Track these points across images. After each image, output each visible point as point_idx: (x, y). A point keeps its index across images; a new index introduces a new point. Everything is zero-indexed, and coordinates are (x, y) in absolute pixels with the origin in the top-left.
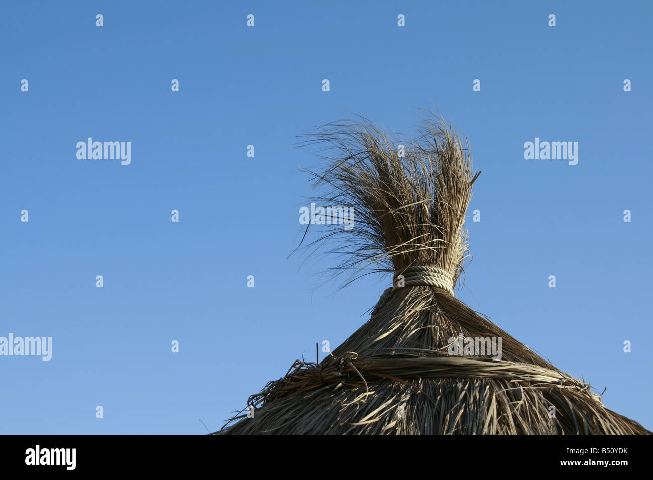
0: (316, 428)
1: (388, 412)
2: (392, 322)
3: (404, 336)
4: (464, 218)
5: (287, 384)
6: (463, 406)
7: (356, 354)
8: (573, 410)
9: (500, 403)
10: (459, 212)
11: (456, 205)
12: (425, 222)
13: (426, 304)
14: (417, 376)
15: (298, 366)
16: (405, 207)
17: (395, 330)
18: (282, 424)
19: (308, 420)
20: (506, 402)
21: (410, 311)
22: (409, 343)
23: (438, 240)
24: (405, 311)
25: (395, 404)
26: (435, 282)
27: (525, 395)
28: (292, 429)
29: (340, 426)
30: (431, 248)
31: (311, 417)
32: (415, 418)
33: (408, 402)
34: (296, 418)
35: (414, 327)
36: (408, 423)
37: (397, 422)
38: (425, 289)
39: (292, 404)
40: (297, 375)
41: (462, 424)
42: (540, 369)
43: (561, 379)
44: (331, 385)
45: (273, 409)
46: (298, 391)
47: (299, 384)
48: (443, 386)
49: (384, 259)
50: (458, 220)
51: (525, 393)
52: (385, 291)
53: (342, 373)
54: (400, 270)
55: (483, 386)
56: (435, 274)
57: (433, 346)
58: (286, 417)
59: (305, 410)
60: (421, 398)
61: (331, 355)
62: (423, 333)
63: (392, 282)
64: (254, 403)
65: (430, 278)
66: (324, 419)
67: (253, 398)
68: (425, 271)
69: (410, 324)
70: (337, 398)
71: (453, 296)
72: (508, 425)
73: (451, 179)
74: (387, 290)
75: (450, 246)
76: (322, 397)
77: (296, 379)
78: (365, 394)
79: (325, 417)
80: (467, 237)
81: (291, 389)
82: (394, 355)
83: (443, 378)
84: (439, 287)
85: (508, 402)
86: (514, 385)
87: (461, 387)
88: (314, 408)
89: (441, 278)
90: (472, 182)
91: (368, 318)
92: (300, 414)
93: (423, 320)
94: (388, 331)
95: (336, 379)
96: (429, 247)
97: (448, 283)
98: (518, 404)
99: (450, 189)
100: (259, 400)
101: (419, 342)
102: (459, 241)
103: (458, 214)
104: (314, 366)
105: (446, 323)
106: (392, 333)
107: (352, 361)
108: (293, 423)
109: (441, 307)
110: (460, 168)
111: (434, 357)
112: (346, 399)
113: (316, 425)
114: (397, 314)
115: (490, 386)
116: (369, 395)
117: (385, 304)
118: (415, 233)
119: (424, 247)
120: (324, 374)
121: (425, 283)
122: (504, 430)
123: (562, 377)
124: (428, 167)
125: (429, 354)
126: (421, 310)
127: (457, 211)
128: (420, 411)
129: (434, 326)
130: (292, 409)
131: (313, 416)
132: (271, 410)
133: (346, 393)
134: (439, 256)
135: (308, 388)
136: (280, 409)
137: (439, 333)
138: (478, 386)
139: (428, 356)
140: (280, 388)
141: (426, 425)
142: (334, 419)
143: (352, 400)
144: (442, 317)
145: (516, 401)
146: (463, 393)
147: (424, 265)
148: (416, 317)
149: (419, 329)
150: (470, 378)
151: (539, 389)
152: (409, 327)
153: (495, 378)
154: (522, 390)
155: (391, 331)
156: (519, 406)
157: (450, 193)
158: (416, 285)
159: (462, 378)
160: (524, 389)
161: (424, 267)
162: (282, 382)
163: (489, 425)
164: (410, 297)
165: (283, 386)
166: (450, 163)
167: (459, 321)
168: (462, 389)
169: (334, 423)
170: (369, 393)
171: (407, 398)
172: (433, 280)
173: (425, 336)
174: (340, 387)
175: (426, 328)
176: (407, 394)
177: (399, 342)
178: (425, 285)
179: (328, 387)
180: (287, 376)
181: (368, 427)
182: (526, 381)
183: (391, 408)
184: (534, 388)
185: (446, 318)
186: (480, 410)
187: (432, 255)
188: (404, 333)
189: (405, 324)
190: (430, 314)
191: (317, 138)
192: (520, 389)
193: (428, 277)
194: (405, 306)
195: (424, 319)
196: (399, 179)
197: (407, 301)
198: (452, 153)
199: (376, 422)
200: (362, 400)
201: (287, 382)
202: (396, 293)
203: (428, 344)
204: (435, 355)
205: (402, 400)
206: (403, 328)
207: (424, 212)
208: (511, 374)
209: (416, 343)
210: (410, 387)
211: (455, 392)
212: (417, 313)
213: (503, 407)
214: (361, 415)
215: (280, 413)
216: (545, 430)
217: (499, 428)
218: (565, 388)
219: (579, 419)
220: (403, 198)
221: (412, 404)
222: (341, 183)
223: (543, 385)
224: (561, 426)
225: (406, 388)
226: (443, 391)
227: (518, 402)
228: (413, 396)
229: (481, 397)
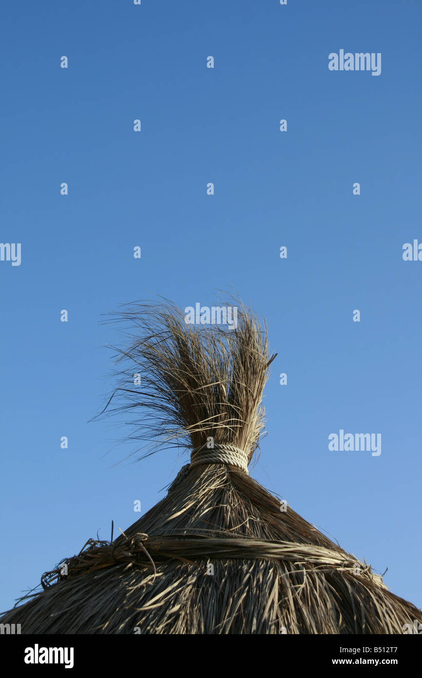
0: (103, 611)
1: (174, 594)
2: (187, 499)
3: (197, 515)
4: (261, 397)
5: (80, 562)
6: (247, 589)
7: (147, 535)
8: (352, 593)
9: (282, 587)
10: (255, 392)
11: (252, 385)
12: (222, 401)
13: (221, 482)
14: (206, 557)
15: (93, 543)
16: (203, 387)
17: (189, 508)
18: (70, 606)
19: (96, 602)
20: (288, 585)
21: (204, 490)
22: (201, 523)
23: (234, 419)
24: (200, 490)
25: (180, 587)
26: (230, 460)
27: (307, 578)
28: (79, 611)
29: (125, 610)
30: (227, 426)
31: (99, 599)
32: (199, 602)
33: (194, 585)
34: (84, 600)
35: (207, 505)
36: (192, 606)
37: (181, 606)
38: (220, 467)
39: (82, 584)
40: (90, 553)
41: (244, 608)
42: (324, 551)
43: (343, 561)
44: (121, 565)
45: (63, 589)
46: (90, 570)
47: (91, 562)
48: (230, 568)
49: (184, 434)
50: (254, 400)
51: (308, 575)
52: (183, 468)
53: (133, 553)
54: (197, 448)
55: (268, 569)
56: (231, 452)
57: (224, 526)
58: (74, 598)
59: (95, 590)
60: (207, 581)
61: (124, 535)
62: (215, 512)
63: (190, 458)
64: (48, 581)
65: (225, 456)
66: (111, 601)
67: (47, 575)
68: (221, 449)
69: (203, 503)
70: (125, 579)
71: (248, 474)
72: (288, 609)
73: (248, 360)
74: (185, 466)
75: (246, 425)
76: (111, 578)
77: (89, 557)
78: (153, 576)
79: (113, 599)
80: (264, 414)
81: (84, 567)
82: (185, 536)
83: (230, 559)
84: (234, 465)
85: (291, 586)
86: (298, 567)
87: (247, 570)
88: (103, 589)
89: (237, 456)
90: (268, 364)
91: (165, 494)
92: (90, 595)
93: (216, 499)
94: (181, 510)
95: (126, 560)
96: (225, 426)
97: (243, 462)
98: (299, 587)
99: (248, 371)
100: (52, 577)
101: (211, 522)
102: (255, 420)
103: (255, 395)
104: (107, 545)
105: (238, 501)
106: (185, 512)
107: (142, 541)
108: (80, 605)
109: (235, 486)
110: (258, 350)
111: (223, 538)
112: (134, 580)
113: (103, 607)
114: (192, 493)
115: (274, 569)
116: (156, 577)
117: (182, 480)
118: (212, 412)
119: (221, 425)
120: (116, 553)
121: (221, 461)
122: (284, 614)
123: (344, 559)
124: (227, 348)
125: (218, 535)
126: (216, 489)
127: (254, 392)
128: (205, 593)
129: (226, 505)
130: (83, 589)
131: (101, 598)
132: (61, 590)
133: (135, 574)
134: (235, 435)
135: (99, 567)
136: (71, 589)
137: (231, 513)
138: (262, 569)
139: (218, 537)
140: (73, 565)
141: (209, 609)
142: (121, 601)
143: (140, 582)
144: (235, 496)
145: (299, 584)
146: (248, 575)
147: (221, 444)
148: (210, 495)
149: (211, 508)
150: (257, 560)
151: (322, 571)
152: (202, 505)
153: (280, 560)
154: (305, 573)
155: (185, 510)
156: (300, 590)
157: (247, 373)
158: (212, 463)
159: (248, 560)
160: (307, 572)
161: (220, 445)
162: (76, 560)
163: (270, 610)
164: (205, 475)
165: (75, 565)
166: (248, 344)
167: (251, 501)
168: (247, 572)
169: (120, 606)
170: (157, 575)
171: (194, 581)
172: (228, 458)
173: (216, 515)
174: (130, 567)
175: (219, 507)
176: (193, 576)
177: (191, 520)
178: (220, 462)
179: (118, 567)
180: (81, 554)
181: (152, 611)
182: (310, 563)
183: (176, 591)
184: (317, 571)
185: (239, 497)
186: (263, 593)
187: (228, 433)
188: (197, 511)
189: (199, 502)
190: (224, 493)
191: (122, 317)
192: (303, 572)
193: (224, 455)
194: (200, 484)
195: (218, 497)
196: (198, 361)
197: (202, 479)
198: (250, 336)
199: (161, 607)
200: (150, 583)
201: (81, 560)
202: (194, 470)
203: (218, 524)
204: (225, 536)
205: (188, 583)
206: (196, 507)
207: (221, 392)
208: (296, 555)
209: (208, 522)
210: (198, 568)
211: (240, 574)
212: (211, 492)
213: (285, 590)
214: (147, 599)
215: (69, 593)
216: (324, 614)
217: (279, 612)
218: (347, 571)
219: (357, 603)
220: (202, 378)
221: (198, 587)
222: (145, 359)
223: (326, 568)
224: (339, 609)
225: (193, 570)
226: (229, 573)
227: (300, 585)
228: (199, 579)
229: (264, 582)
